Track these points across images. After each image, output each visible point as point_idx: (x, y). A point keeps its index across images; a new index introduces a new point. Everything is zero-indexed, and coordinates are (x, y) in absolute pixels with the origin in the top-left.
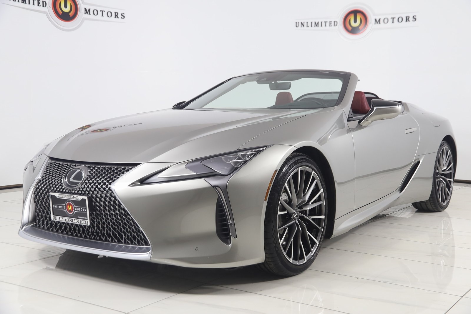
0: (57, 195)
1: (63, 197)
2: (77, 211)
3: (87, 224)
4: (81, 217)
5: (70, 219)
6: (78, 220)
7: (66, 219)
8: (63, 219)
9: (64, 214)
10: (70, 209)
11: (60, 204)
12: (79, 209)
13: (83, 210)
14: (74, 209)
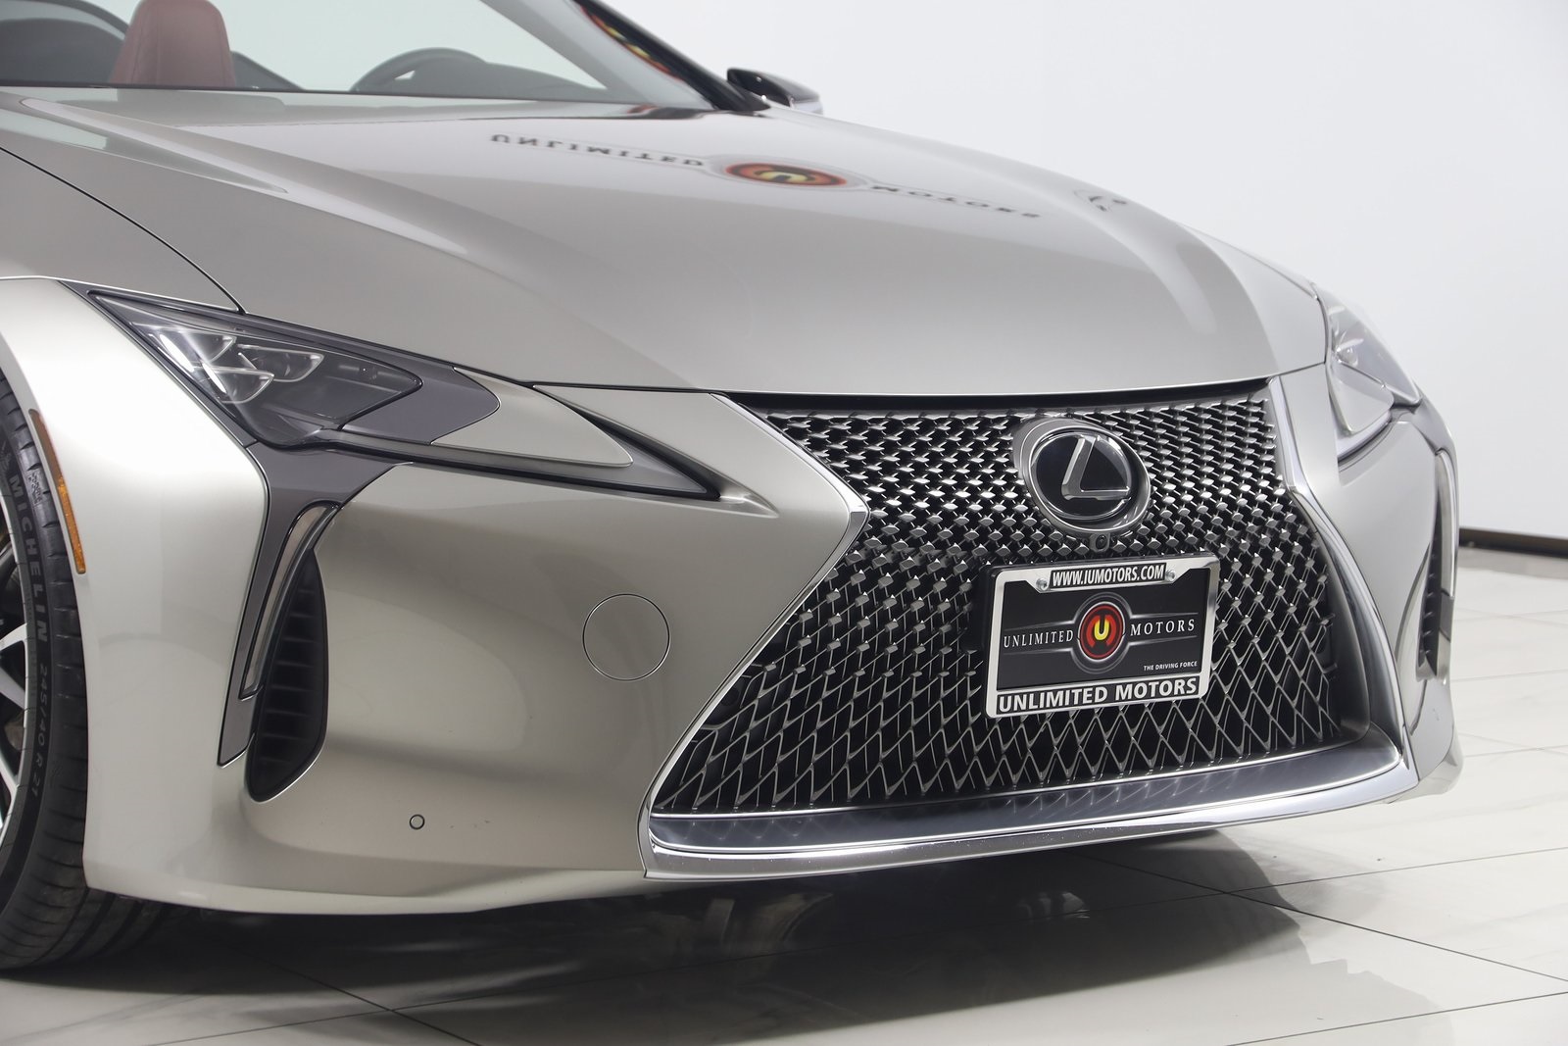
0: (1037, 577)
1: (1077, 578)
2: (1143, 637)
3: (1196, 692)
4: (1158, 667)
5: (1101, 686)
6: (1147, 683)
7: (1076, 692)
8: (1055, 699)
9: (1065, 672)
10: (1100, 637)
11: (1046, 625)
12: (1156, 628)
13: (1181, 628)
14: (1129, 629)
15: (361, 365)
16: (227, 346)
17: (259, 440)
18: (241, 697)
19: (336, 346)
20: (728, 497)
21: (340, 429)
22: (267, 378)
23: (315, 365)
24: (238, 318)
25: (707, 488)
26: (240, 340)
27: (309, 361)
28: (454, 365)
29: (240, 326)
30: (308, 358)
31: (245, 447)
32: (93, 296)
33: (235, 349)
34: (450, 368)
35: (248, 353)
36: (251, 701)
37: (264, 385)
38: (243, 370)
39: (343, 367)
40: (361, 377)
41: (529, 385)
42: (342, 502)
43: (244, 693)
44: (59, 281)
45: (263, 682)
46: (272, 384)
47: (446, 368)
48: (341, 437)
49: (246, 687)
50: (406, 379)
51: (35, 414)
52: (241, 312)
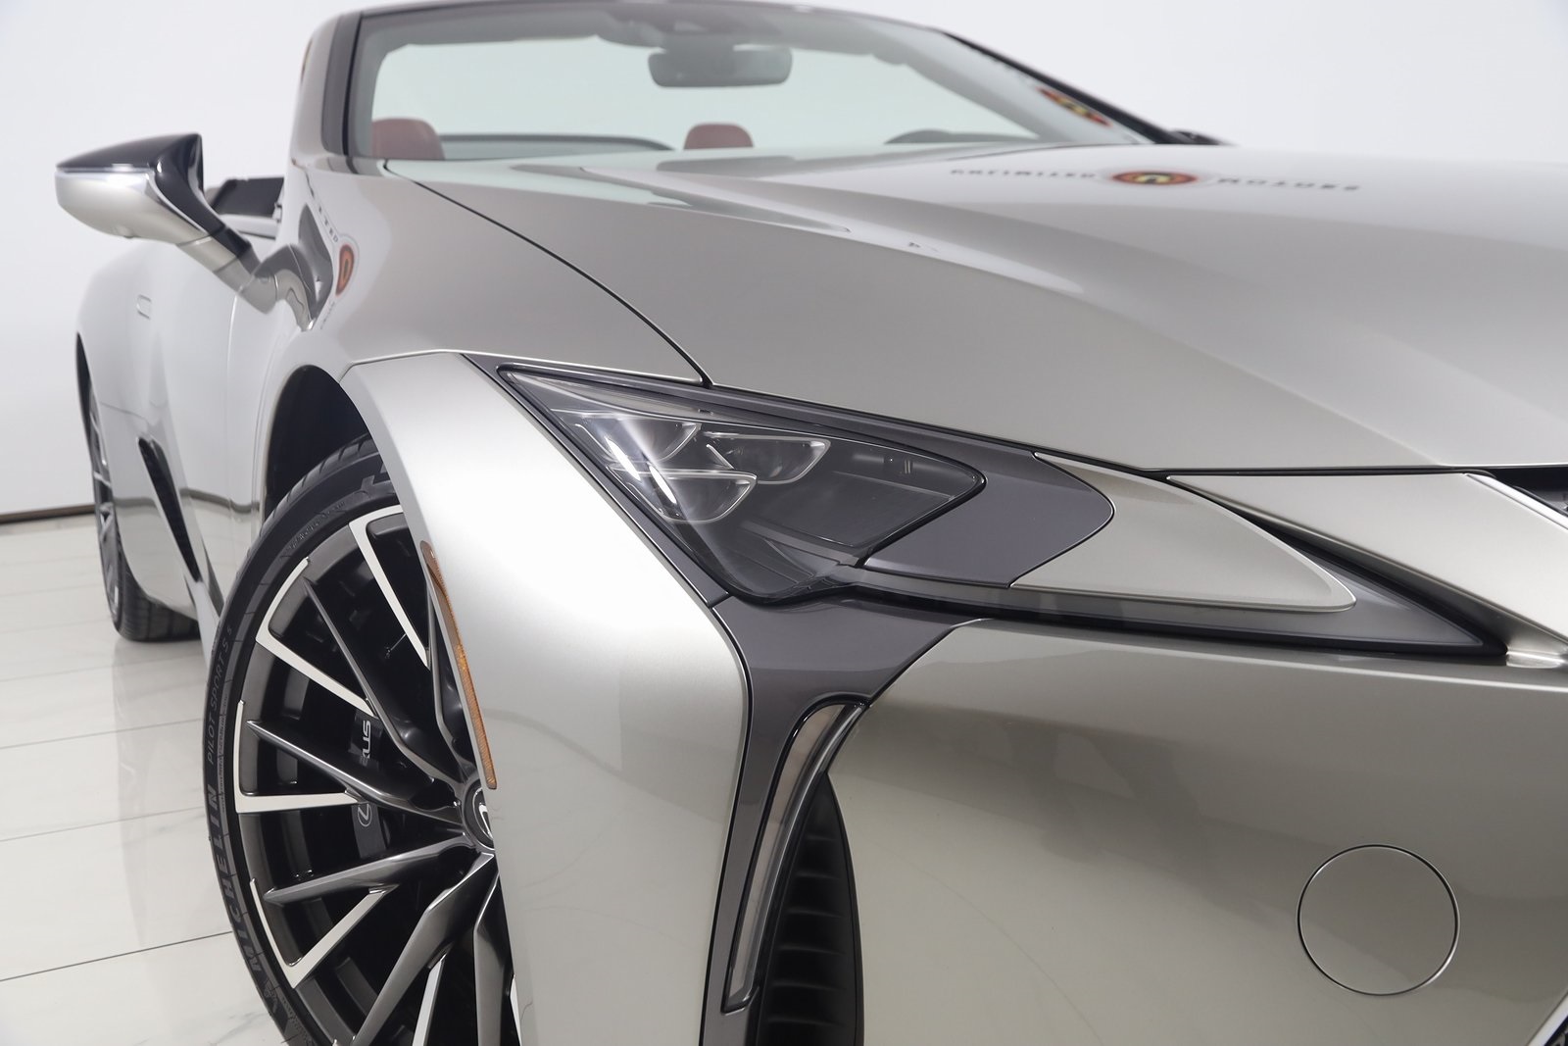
15: (887, 455)
16: (689, 434)
17: (733, 592)
18: (724, 1009)
19: (848, 427)
20: (1521, 653)
21: (860, 565)
22: (747, 481)
23: (818, 456)
24: (703, 392)
25: (1482, 639)
26: (706, 427)
27: (808, 450)
28: (1034, 448)
29: (704, 406)
30: (808, 445)
31: (710, 606)
32: (502, 374)
33: (700, 439)
34: (1028, 454)
35: (721, 445)
36: (741, 1017)
37: (744, 493)
38: (714, 473)
39: (860, 457)
40: (886, 471)
41: (1160, 476)
42: (870, 696)
43: (730, 1003)
44: (463, 355)
45: (759, 982)
46: (757, 488)
47: (1022, 457)
48: (862, 578)
49: (731, 994)
50: (959, 475)
51: (427, 547)
52: (706, 384)
